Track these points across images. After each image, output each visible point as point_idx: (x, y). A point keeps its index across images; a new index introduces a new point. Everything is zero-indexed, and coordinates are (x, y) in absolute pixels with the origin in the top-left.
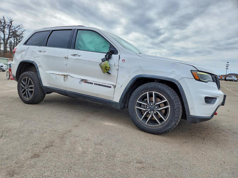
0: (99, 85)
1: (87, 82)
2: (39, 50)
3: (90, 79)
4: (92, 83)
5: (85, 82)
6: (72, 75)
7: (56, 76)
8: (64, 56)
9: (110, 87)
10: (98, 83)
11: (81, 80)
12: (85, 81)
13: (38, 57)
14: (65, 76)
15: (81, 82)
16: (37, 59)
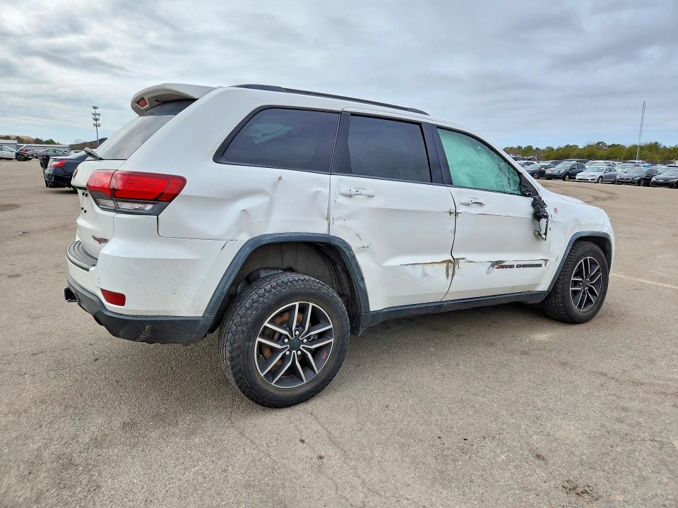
0: (524, 266)
1: (503, 267)
2: (345, 190)
3: (508, 258)
4: (511, 266)
5: (498, 268)
6: (469, 257)
7: (424, 271)
8: (448, 210)
9: (540, 265)
10: (522, 263)
11: (490, 263)
12: (499, 265)
13: (350, 216)
14: (450, 264)
15: (491, 268)
16: (349, 223)
